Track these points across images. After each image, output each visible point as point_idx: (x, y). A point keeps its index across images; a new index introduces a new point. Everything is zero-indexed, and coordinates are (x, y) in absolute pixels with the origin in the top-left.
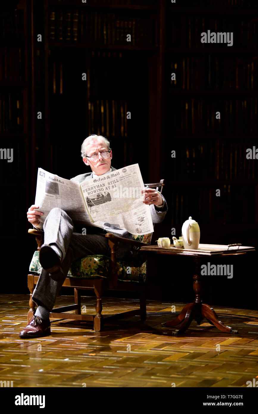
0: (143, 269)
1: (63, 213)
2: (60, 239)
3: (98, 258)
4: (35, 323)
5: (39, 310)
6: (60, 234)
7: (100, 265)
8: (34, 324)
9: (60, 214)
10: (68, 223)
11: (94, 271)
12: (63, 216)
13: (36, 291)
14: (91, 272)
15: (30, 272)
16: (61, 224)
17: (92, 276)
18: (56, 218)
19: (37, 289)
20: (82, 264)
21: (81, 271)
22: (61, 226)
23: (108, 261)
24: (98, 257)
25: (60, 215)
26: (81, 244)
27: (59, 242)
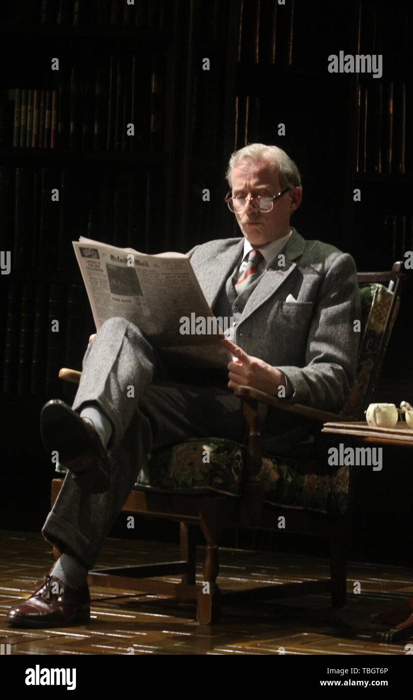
0: (340, 481)
1: (132, 330)
2: (112, 393)
3: (212, 444)
4: (46, 594)
5: (62, 564)
6: (112, 381)
7: (215, 461)
8: (45, 596)
9: (122, 332)
10: (140, 354)
11: (199, 477)
12: (128, 338)
13: (52, 517)
14: (193, 480)
15: (57, 472)
16: (121, 356)
17: (196, 488)
18: (111, 342)
19: (54, 511)
20: (175, 459)
21: (172, 475)
22: (120, 361)
23: (239, 453)
24: (214, 442)
25: (123, 335)
26: (172, 409)
27: (107, 400)
